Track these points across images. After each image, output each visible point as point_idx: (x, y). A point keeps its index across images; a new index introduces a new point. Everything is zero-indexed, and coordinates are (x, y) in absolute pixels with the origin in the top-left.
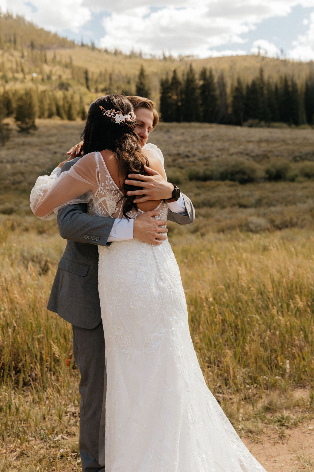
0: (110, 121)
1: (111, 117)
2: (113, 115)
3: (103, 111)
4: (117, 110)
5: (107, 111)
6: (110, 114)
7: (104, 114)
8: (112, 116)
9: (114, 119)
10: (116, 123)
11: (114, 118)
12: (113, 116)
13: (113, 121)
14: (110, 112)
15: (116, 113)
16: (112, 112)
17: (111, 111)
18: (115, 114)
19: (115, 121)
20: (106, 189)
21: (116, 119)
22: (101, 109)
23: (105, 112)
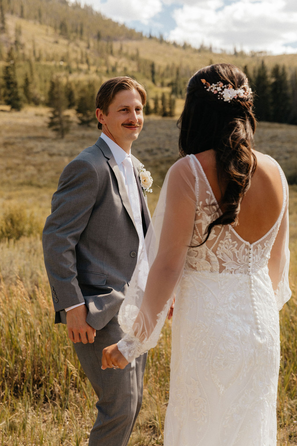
0: (217, 98)
1: (218, 94)
2: (221, 90)
3: (206, 86)
4: (225, 83)
5: (211, 85)
6: (216, 90)
7: (208, 90)
8: (218, 92)
9: (222, 96)
10: (225, 100)
11: (222, 94)
12: (220, 91)
13: (220, 98)
14: (216, 87)
15: (225, 88)
16: (218, 86)
17: (217, 85)
18: (223, 89)
19: (224, 99)
20: (204, 210)
21: (224, 96)
22: (204, 84)
23: (210, 87)
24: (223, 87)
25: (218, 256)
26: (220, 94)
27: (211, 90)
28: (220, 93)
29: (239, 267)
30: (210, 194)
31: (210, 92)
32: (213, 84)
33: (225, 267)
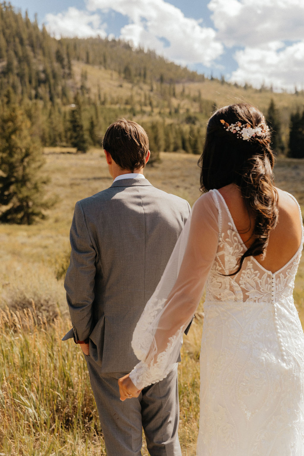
0: (236, 138)
1: (237, 133)
2: (239, 129)
3: (225, 126)
4: (244, 122)
5: (230, 125)
6: (235, 129)
7: (227, 130)
8: (237, 131)
9: (240, 135)
10: (244, 139)
11: (240, 133)
12: (239, 131)
13: (239, 137)
14: (235, 126)
15: (243, 127)
16: (237, 126)
17: (235, 125)
18: (241, 129)
19: (243, 138)
20: (226, 241)
21: (243, 135)
22: (223, 124)
23: (229, 127)
24: (241, 126)
25: (241, 286)
26: (239, 134)
27: (230, 130)
28: (238, 132)
29: (262, 296)
30: (232, 226)
31: (230, 131)
32: (232, 124)
33: (248, 297)
